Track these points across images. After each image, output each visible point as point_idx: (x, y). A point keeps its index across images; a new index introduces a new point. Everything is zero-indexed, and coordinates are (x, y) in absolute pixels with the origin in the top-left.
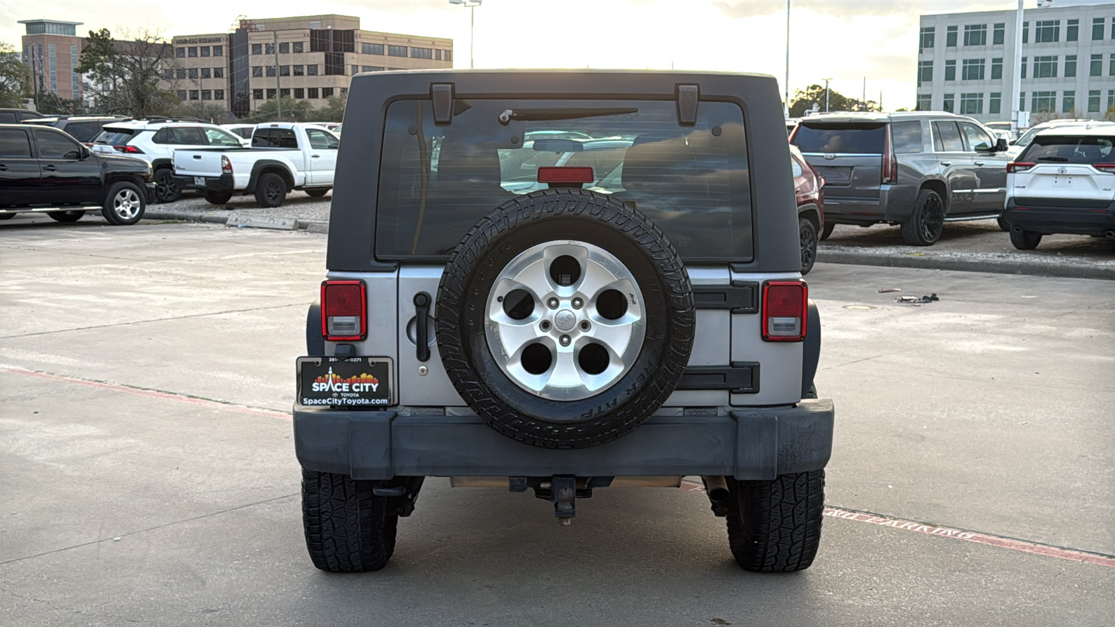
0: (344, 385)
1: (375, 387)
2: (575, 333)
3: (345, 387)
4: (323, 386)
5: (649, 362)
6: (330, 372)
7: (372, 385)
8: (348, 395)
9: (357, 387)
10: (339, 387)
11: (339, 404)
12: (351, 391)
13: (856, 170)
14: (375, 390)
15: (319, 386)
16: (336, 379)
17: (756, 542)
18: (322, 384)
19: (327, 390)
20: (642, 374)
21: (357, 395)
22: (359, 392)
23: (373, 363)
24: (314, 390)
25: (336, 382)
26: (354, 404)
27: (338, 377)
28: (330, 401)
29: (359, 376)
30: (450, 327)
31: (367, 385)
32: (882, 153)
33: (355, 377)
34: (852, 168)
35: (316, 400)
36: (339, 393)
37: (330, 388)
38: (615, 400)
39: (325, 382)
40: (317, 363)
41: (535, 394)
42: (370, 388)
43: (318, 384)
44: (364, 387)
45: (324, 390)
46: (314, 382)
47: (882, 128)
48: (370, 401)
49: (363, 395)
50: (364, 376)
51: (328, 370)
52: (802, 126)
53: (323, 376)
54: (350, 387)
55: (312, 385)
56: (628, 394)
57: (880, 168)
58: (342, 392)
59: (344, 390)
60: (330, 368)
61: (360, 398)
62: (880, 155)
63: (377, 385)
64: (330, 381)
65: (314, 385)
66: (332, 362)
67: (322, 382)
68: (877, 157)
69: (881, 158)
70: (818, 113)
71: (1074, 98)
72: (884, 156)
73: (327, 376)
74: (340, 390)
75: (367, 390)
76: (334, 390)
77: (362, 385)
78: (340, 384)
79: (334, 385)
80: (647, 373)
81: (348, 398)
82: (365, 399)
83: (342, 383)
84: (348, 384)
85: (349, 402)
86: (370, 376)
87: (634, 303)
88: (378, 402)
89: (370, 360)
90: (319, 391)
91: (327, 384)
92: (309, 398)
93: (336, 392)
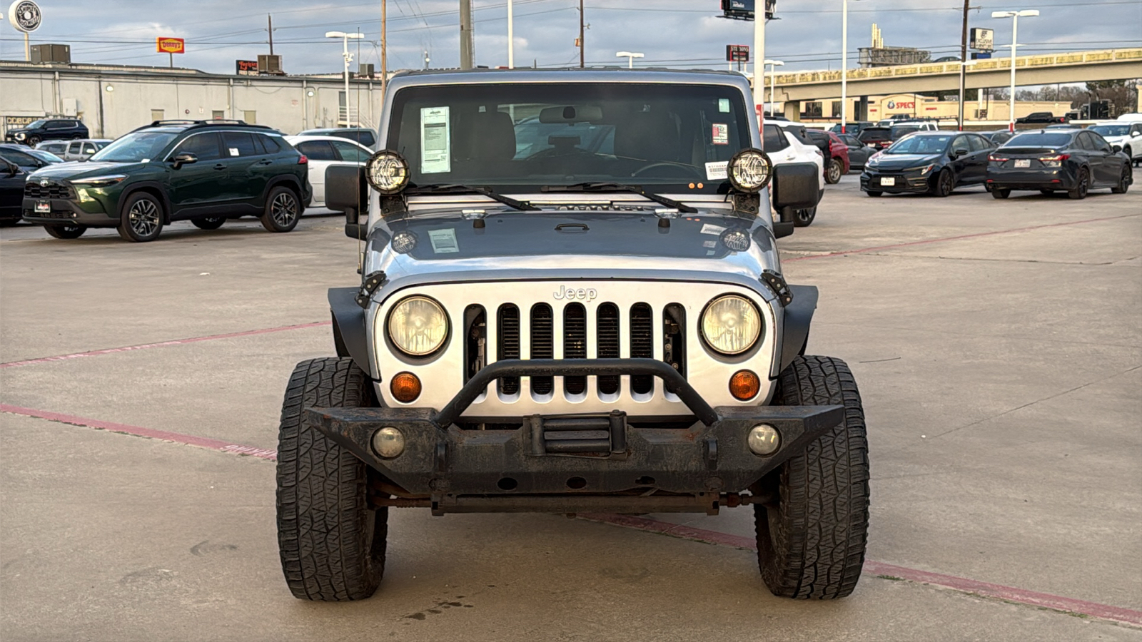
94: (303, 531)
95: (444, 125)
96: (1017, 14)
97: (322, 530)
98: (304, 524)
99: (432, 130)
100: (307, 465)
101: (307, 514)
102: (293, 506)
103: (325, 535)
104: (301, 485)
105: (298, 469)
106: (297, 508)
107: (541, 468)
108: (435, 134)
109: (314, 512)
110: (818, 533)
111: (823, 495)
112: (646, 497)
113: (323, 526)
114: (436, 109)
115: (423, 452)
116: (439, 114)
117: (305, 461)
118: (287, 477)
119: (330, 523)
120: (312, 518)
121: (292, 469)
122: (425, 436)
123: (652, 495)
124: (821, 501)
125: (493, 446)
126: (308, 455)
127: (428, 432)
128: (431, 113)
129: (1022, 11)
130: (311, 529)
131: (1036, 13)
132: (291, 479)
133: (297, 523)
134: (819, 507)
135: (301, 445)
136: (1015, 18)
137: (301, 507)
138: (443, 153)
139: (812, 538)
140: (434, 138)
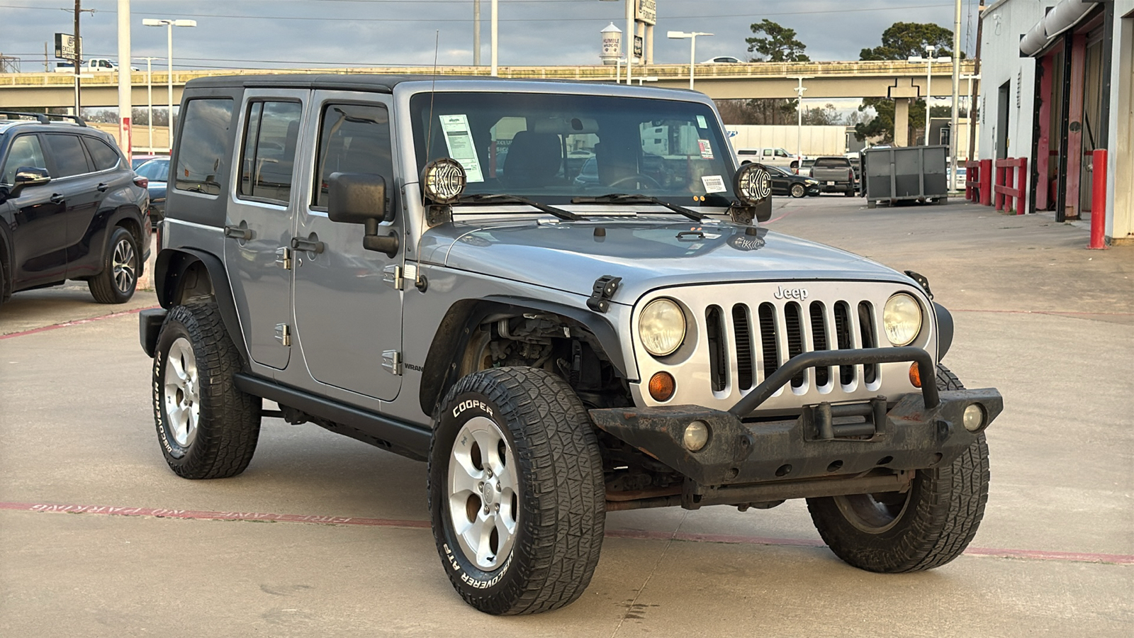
94: (560, 536)
95: (466, 133)
96: (172, 23)
97: (576, 534)
98: (562, 529)
99: (456, 139)
100: (563, 470)
101: (566, 519)
102: (553, 512)
103: (578, 538)
104: (559, 490)
105: (555, 474)
106: (557, 513)
107: (816, 453)
108: (459, 142)
109: (571, 516)
110: (958, 505)
111: (964, 470)
112: (860, 478)
113: (578, 530)
114: (454, 117)
115: (726, 442)
116: (458, 122)
117: (560, 465)
118: (546, 483)
119: (586, 526)
120: (569, 522)
121: (549, 474)
122: (727, 428)
123: (864, 477)
124: (962, 477)
125: (780, 435)
126: (561, 460)
127: (730, 423)
128: (450, 121)
129: (177, 21)
130: (568, 534)
131: (194, 23)
132: (550, 485)
133: (556, 529)
134: (961, 481)
135: (553, 451)
136: (170, 26)
137: (560, 512)
138: (472, 162)
139: (954, 510)
140: (460, 146)
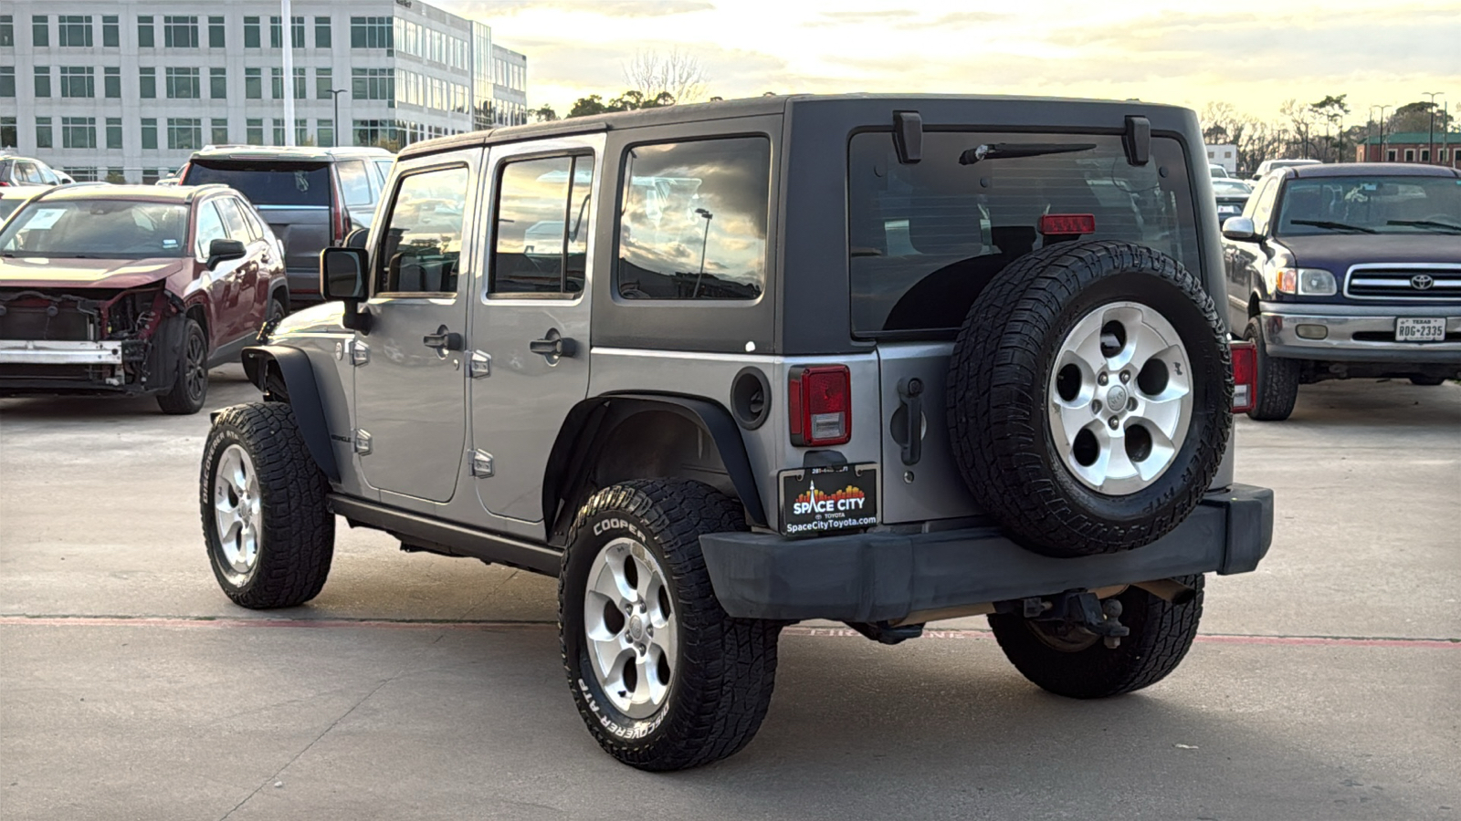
0: (828, 502)
1: (861, 502)
2: (1123, 413)
3: (829, 505)
4: (805, 506)
5: (1201, 441)
6: (812, 488)
7: (858, 500)
8: (833, 515)
9: (843, 505)
10: (823, 506)
11: (826, 528)
12: (836, 510)
13: (292, 229)
14: (861, 507)
15: (801, 507)
16: (818, 496)
17: (1138, 658)
18: (804, 504)
19: (809, 512)
20: (1195, 456)
21: (843, 515)
22: (845, 511)
23: (860, 472)
24: (795, 512)
25: (819, 501)
26: (841, 527)
27: (822, 493)
28: (816, 525)
29: (844, 490)
30: (1024, 414)
31: (853, 500)
32: (330, 205)
33: (840, 491)
34: (286, 225)
35: (800, 526)
36: (822, 514)
37: (813, 508)
38: (1172, 489)
39: (806, 501)
40: (800, 477)
41: (1094, 489)
42: (856, 503)
43: (798, 504)
44: (850, 503)
45: (806, 511)
46: (795, 502)
47: (325, 169)
48: (857, 521)
49: (850, 514)
50: (849, 489)
51: (810, 486)
52: (196, 165)
53: (805, 494)
54: (835, 504)
55: (793, 506)
56: (1184, 480)
57: (328, 226)
58: (826, 512)
59: (829, 509)
60: (812, 483)
61: (846, 518)
62: (327, 207)
63: (863, 499)
64: (813, 500)
65: (796, 506)
66: (816, 474)
67: (803, 501)
68: (322, 211)
69: (328, 212)
70: (213, 147)
71: (226, 129)
72: (333, 209)
73: (808, 493)
74: (823, 510)
75: (853, 507)
76: (817, 510)
77: (848, 501)
78: (823, 502)
79: (817, 504)
80: (1200, 454)
81: (835, 519)
82: (852, 519)
83: (825, 501)
84: (832, 502)
85: (836, 524)
86: (856, 489)
87: (1179, 373)
88: (867, 521)
89: (858, 468)
90: (801, 514)
91: (809, 503)
92: (793, 524)
93: (820, 513)
